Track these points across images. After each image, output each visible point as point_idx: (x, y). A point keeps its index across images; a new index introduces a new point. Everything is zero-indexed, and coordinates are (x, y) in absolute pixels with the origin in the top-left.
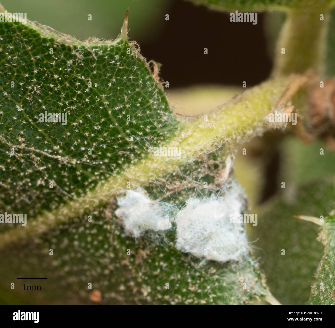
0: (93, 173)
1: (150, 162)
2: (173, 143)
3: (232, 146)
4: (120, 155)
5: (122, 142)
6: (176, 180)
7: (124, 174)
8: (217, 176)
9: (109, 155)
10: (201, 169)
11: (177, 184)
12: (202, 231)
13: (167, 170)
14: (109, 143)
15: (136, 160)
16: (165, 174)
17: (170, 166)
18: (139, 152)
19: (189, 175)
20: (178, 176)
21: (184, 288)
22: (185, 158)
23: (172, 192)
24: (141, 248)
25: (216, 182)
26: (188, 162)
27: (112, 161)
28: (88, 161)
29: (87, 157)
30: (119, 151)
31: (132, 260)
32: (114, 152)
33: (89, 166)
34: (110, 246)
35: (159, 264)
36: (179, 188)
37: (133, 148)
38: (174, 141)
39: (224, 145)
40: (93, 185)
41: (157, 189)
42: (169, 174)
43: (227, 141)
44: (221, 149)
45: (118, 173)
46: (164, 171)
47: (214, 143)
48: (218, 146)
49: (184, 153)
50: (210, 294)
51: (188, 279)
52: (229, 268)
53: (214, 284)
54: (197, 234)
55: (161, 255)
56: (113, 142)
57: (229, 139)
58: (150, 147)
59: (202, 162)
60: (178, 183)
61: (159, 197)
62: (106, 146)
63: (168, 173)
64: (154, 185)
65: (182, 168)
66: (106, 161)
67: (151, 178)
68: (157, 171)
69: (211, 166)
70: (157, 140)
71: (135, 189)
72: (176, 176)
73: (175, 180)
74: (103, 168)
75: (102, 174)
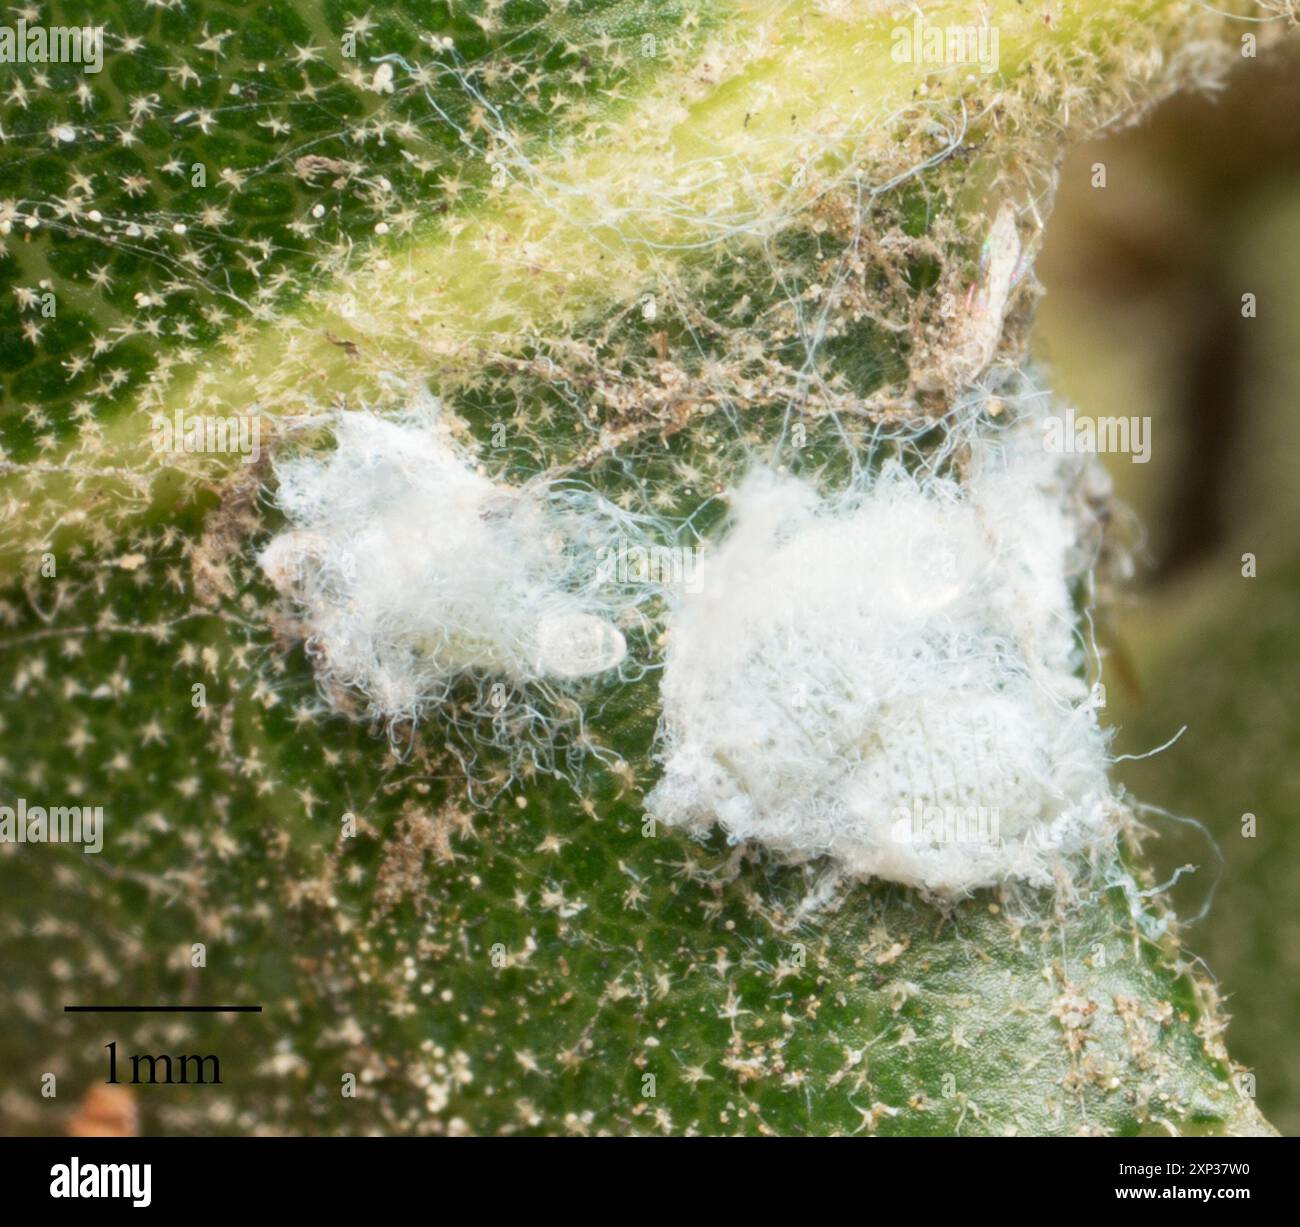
0: (120, 299)
1: (496, 230)
2: (652, 111)
3: (1027, 146)
4: (301, 183)
5: (320, 95)
6: (660, 351)
7: (323, 307)
8: (927, 338)
9: (231, 177)
10: (828, 284)
11: (665, 378)
12: (828, 697)
13: (607, 285)
14: (233, 100)
15: (406, 218)
16: (589, 315)
17: (624, 262)
18: (426, 166)
19: (748, 320)
20: (671, 326)
21: (691, 1058)
22: (728, 211)
23: (633, 431)
24: (421, 799)
25: (919, 377)
26: (740, 237)
27: (251, 222)
28: (95, 216)
29: (90, 191)
30: (295, 158)
31: (356, 873)
32: (262, 164)
33: (97, 252)
34: (212, 783)
35: (535, 898)
36: (679, 403)
37: (390, 137)
38: (659, 95)
39: (975, 134)
40: (119, 376)
41: (536, 412)
42: (619, 308)
43: (999, 111)
44: (957, 160)
45: (287, 301)
46: (585, 289)
47: (914, 115)
48: (942, 140)
49: (720, 175)
50: (863, 1099)
51: (720, 999)
52: (990, 932)
53: (894, 1036)
54: (797, 723)
55: (553, 844)
56: (264, 95)
57: (1013, 101)
58: (502, 135)
59: (833, 243)
60: (672, 373)
61: (547, 463)
62: (215, 116)
63: (610, 306)
64: (515, 384)
65: (705, 277)
66: (213, 217)
67: (503, 337)
68: (544, 287)
69: (890, 270)
70: (546, 89)
71: (393, 407)
72: (657, 326)
73: (653, 353)
74: (189, 264)
75: (178, 305)
